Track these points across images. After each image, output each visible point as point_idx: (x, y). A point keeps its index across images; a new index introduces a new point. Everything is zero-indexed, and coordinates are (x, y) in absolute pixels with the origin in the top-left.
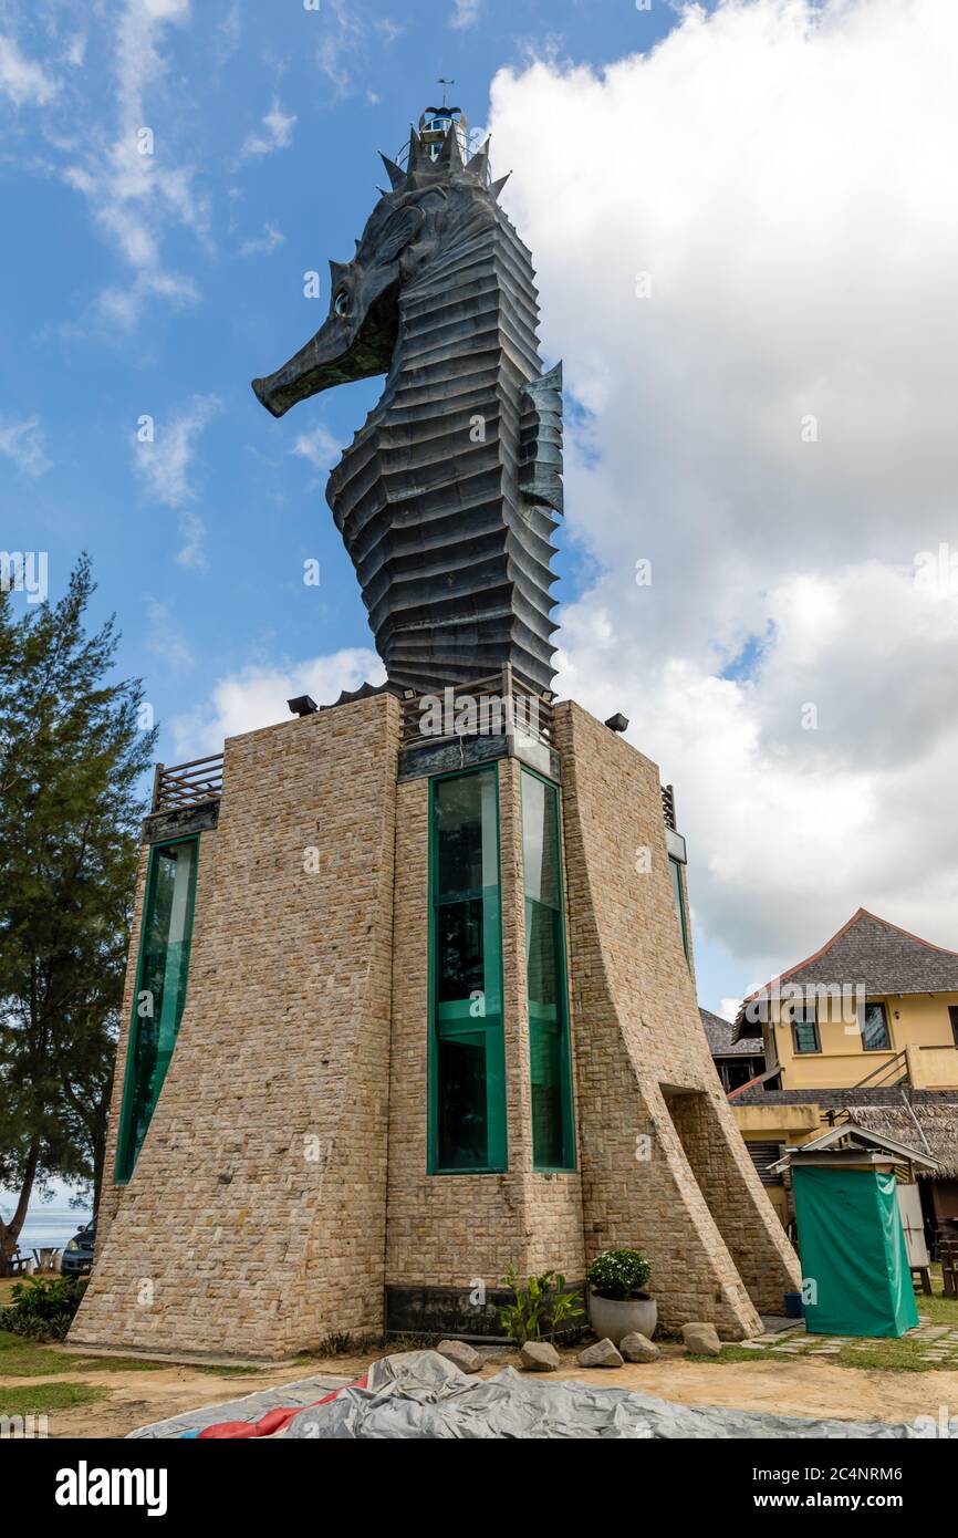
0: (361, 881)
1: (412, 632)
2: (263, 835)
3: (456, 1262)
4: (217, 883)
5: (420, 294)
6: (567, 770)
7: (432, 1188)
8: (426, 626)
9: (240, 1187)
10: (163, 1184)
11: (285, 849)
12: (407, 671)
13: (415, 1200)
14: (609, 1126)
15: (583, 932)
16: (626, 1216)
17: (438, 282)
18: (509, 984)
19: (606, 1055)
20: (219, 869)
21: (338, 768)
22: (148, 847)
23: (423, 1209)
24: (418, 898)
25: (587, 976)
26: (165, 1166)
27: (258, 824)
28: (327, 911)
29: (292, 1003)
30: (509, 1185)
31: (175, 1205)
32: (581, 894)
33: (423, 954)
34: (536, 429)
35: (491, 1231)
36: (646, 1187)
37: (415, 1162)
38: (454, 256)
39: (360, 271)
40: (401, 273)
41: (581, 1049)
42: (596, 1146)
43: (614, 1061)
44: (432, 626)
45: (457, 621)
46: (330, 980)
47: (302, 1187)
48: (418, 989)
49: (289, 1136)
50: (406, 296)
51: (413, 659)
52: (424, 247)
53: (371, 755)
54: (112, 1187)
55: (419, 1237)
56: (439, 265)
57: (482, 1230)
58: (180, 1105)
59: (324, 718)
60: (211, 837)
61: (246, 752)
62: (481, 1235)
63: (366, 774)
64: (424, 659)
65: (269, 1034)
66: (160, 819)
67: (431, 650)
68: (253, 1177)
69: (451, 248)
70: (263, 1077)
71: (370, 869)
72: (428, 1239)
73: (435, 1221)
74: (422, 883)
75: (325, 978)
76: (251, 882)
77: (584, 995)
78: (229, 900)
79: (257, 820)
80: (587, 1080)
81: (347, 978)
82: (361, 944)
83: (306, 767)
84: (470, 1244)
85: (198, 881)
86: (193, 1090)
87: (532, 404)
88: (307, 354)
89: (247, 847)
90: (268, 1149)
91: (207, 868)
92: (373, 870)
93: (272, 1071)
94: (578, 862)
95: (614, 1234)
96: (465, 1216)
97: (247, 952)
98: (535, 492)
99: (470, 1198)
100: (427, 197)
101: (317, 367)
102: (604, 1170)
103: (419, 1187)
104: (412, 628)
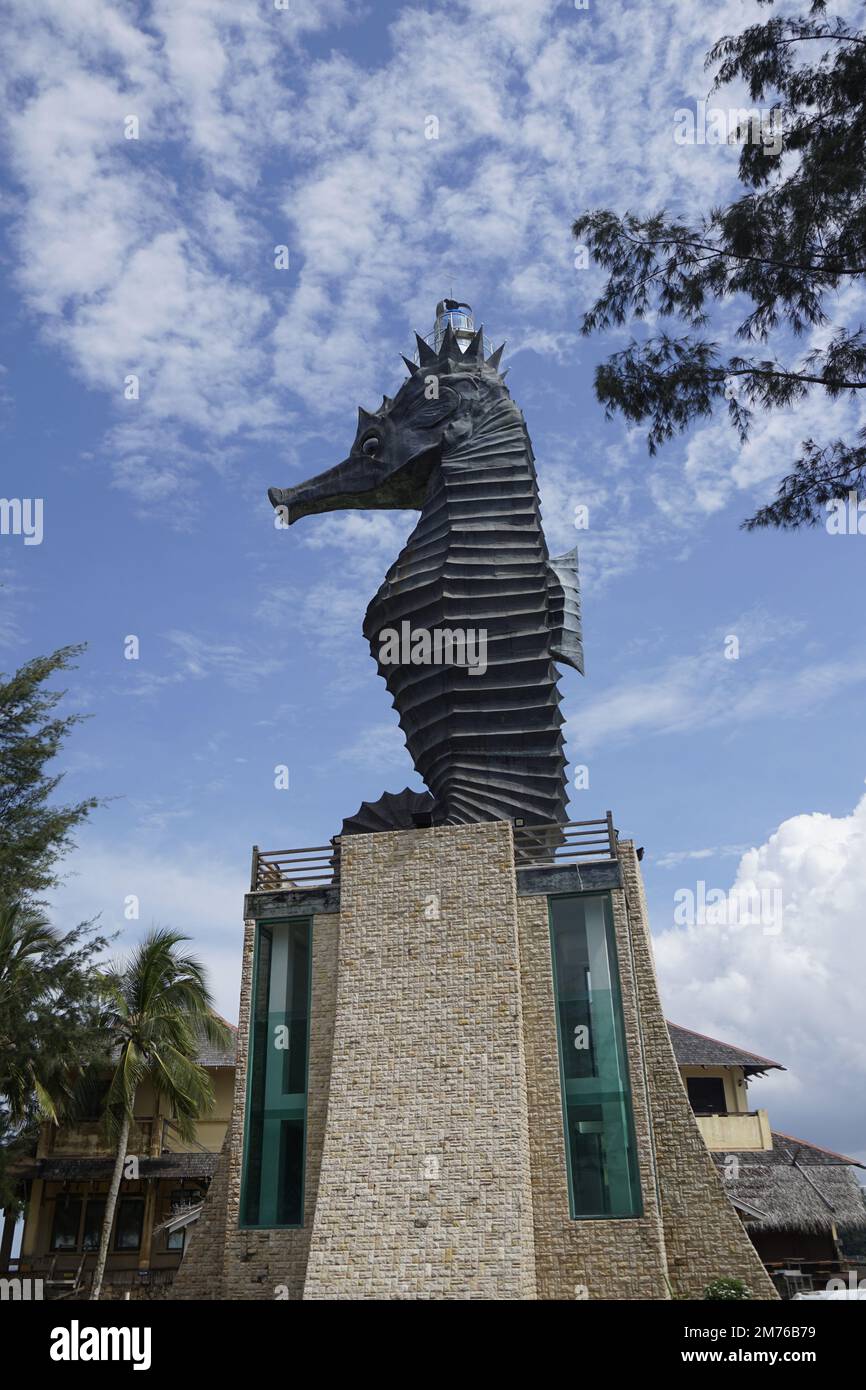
0: (500, 976)
1: (469, 756)
2: (392, 926)
3: (603, 1290)
4: (347, 964)
5: (461, 465)
6: (633, 896)
7: (577, 1230)
8: (482, 753)
9: (437, 1230)
10: (353, 1228)
11: (417, 941)
12: (468, 789)
13: (561, 1241)
14: (683, 1183)
15: (654, 1027)
16: (702, 1253)
17: (475, 459)
18: (634, 1069)
19: (679, 1125)
20: (347, 951)
21: (465, 878)
22: (253, 922)
23: (570, 1247)
24: (545, 994)
25: (659, 1062)
26: (350, 1212)
27: (385, 916)
28: (468, 998)
29: (449, 1075)
30: (645, 1228)
31: (373, 1246)
32: (650, 996)
33: (554, 1040)
34: (562, 602)
35: (634, 1265)
36: (718, 1230)
37: (558, 1210)
38: (488, 440)
39: (391, 424)
40: (442, 443)
41: (657, 1120)
42: (674, 1197)
43: (686, 1130)
44: (487, 754)
45: (509, 753)
46: (485, 1058)
47: (502, 1229)
48: (551, 1069)
49: (477, 1188)
50: (447, 463)
51: (473, 780)
52: (463, 425)
53: (497, 871)
54: (239, 1232)
55: (567, 1271)
56: (476, 445)
57: (624, 1264)
58: (351, 1159)
59: (448, 833)
60: (325, 921)
61: (366, 851)
62: (624, 1268)
63: (494, 886)
64: (482, 781)
65: (431, 1100)
66: (264, 898)
67: (486, 774)
68: (448, 1222)
69: (484, 432)
70: (435, 1138)
71: (507, 967)
72: (576, 1272)
73: (581, 1258)
74: (548, 981)
75: (478, 1056)
76: (384, 966)
77: (658, 1077)
78: (362, 980)
79: (384, 913)
80: (664, 1145)
81: (500, 1058)
82: (509, 1030)
83: (432, 873)
84: (615, 1275)
85: (314, 959)
86: (359, 1146)
87: (556, 579)
88: (330, 480)
89: (377, 935)
90: (458, 1199)
91: (323, 948)
92: (511, 969)
93: (443, 1133)
94: (646, 971)
95: (693, 1267)
96: (608, 1253)
97: (393, 1027)
98: (562, 653)
99: (612, 1238)
100: (463, 383)
101: (339, 494)
102: (682, 1217)
103: (564, 1230)
104: (469, 753)
